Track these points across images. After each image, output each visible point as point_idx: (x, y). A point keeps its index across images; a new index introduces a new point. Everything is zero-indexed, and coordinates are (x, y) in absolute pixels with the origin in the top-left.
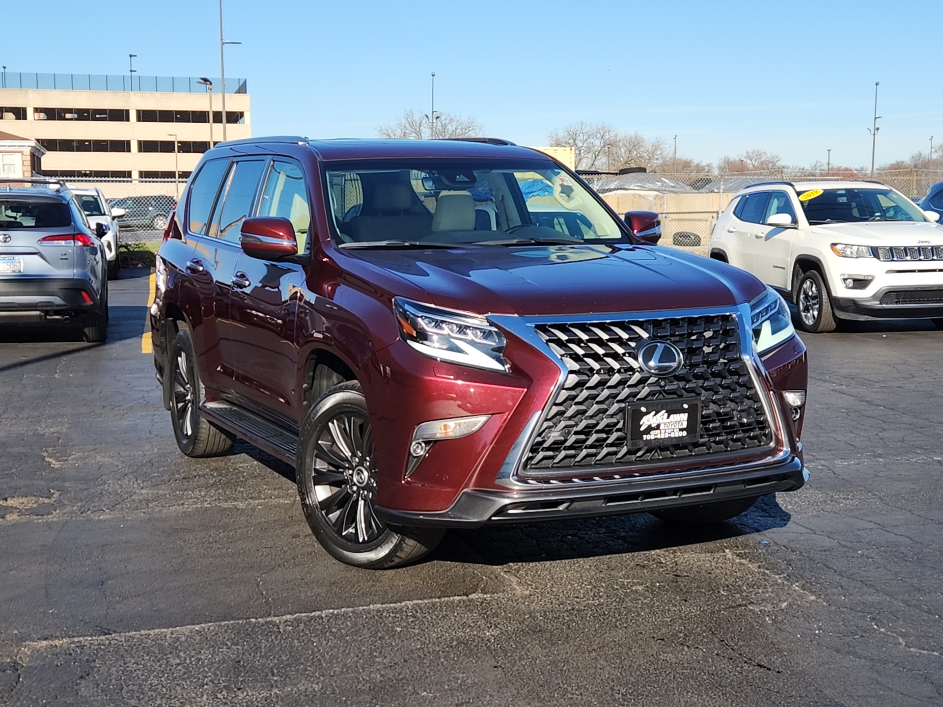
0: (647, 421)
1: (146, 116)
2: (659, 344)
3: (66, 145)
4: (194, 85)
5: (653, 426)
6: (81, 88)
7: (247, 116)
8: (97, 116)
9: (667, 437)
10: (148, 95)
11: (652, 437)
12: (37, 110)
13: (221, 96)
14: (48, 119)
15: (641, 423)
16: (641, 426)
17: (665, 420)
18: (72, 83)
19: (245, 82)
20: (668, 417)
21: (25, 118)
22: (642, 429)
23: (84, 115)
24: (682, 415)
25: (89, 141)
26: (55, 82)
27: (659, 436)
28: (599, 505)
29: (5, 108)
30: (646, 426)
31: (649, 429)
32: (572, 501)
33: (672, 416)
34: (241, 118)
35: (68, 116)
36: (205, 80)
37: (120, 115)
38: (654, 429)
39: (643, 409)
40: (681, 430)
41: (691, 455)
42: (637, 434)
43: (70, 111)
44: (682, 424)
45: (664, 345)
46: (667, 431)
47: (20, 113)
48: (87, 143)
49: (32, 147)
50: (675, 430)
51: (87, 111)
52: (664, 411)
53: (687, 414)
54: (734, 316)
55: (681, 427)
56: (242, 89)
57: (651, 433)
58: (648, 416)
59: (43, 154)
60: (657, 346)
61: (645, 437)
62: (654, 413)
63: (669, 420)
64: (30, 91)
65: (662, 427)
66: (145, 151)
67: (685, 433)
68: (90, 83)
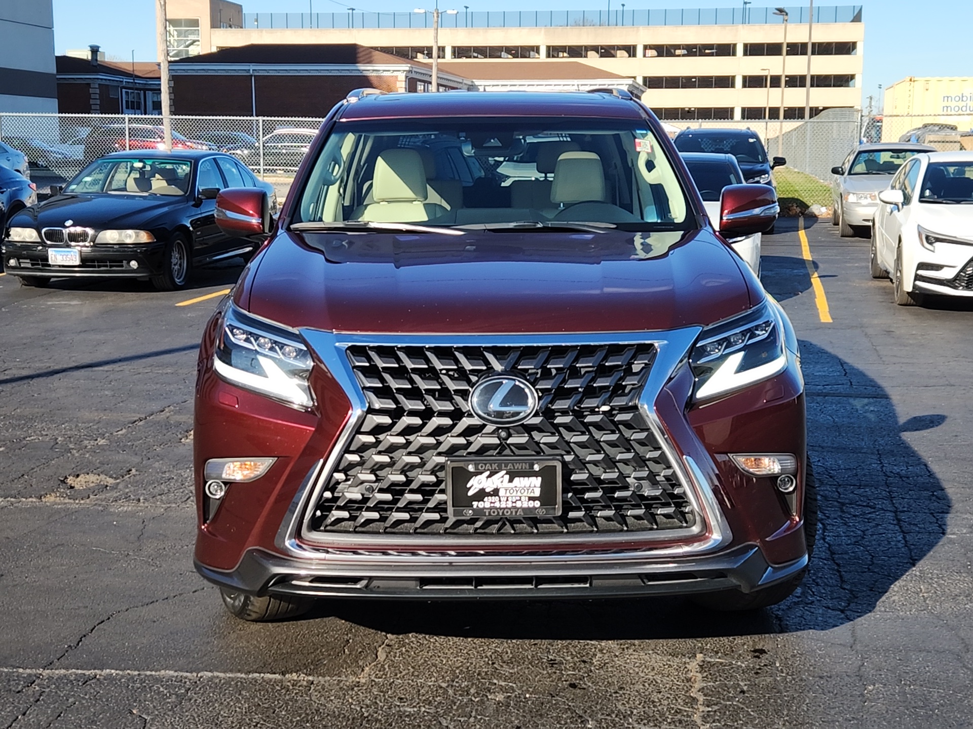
0: (476, 484)
1: (753, 50)
2: (505, 381)
3: (673, 83)
4: (771, 16)
5: (487, 490)
6: (690, 23)
7: (860, 47)
8: (707, 51)
9: (510, 505)
10: (757, 27)
11: (487, 505)
12: (646, 47)
13: (808, 27)
14: (658, 56)
15: (468, 486)
16: (470, 488)
17: (506, 484)
18: (683, 18)
19: (861, 10)
20: (511, 481)
21: (634, 55)
22: (470, 493)
23: (694, 50)
24: (533, 479)
25: (695, 77)
26: (665, 18)
27: (497, 505)
28: (412, 587)
29: (617, 46)
30: (477, 490)
31: (481, 495)
32: (371, 578)
33: (516, 480)
34: (853, 50)
35: (678, 52)
36: (781, 11)
37: (726, 50)
38: (489, 495)
39: (471, 468)
40: (530, 499)
41: (562, 532)
42: (462, 499)
43: (678, 47)
44: (533, 491)
45: (512, 383)
46: (510, 499)
47: (631, 50)
48: (694, 80)
49: (630, 85)
50: (523, 499)
51: (695, 46)
52: (504, 472)
53: (540, 479)
54: (656, 345)
55: (532, 495)
56: (857, 18)
57: (486, 499)
58: (479, 477)
59: (643, 92)
60: (502, 383)
61: (475, 504)
62: (488, 473)
63: (511, 485)
64: (641, 28)
65: (502, 493)
66: (749, 87)
67: (537, 504)
68: (699, 18)
